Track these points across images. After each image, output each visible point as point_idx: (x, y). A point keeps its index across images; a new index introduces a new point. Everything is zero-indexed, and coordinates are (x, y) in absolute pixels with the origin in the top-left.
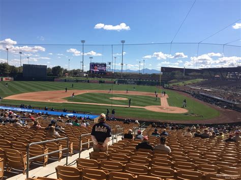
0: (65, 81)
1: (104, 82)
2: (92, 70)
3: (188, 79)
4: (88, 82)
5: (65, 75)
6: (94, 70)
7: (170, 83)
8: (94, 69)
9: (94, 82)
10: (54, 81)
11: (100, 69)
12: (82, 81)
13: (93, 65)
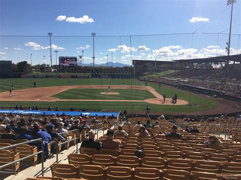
0: (34, 77)
1: (76, 77)
2: (61, 64)
3: (160, 71)
4: (60, 77)
5: (32, 71)
6: (64, 65)
7: (144, 75)
8: (64, 63)
9: (66, 77)
10: (20, 77)
11: (70, 63)
12: (52, 76)
13: (62, 59)
